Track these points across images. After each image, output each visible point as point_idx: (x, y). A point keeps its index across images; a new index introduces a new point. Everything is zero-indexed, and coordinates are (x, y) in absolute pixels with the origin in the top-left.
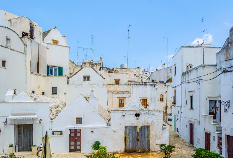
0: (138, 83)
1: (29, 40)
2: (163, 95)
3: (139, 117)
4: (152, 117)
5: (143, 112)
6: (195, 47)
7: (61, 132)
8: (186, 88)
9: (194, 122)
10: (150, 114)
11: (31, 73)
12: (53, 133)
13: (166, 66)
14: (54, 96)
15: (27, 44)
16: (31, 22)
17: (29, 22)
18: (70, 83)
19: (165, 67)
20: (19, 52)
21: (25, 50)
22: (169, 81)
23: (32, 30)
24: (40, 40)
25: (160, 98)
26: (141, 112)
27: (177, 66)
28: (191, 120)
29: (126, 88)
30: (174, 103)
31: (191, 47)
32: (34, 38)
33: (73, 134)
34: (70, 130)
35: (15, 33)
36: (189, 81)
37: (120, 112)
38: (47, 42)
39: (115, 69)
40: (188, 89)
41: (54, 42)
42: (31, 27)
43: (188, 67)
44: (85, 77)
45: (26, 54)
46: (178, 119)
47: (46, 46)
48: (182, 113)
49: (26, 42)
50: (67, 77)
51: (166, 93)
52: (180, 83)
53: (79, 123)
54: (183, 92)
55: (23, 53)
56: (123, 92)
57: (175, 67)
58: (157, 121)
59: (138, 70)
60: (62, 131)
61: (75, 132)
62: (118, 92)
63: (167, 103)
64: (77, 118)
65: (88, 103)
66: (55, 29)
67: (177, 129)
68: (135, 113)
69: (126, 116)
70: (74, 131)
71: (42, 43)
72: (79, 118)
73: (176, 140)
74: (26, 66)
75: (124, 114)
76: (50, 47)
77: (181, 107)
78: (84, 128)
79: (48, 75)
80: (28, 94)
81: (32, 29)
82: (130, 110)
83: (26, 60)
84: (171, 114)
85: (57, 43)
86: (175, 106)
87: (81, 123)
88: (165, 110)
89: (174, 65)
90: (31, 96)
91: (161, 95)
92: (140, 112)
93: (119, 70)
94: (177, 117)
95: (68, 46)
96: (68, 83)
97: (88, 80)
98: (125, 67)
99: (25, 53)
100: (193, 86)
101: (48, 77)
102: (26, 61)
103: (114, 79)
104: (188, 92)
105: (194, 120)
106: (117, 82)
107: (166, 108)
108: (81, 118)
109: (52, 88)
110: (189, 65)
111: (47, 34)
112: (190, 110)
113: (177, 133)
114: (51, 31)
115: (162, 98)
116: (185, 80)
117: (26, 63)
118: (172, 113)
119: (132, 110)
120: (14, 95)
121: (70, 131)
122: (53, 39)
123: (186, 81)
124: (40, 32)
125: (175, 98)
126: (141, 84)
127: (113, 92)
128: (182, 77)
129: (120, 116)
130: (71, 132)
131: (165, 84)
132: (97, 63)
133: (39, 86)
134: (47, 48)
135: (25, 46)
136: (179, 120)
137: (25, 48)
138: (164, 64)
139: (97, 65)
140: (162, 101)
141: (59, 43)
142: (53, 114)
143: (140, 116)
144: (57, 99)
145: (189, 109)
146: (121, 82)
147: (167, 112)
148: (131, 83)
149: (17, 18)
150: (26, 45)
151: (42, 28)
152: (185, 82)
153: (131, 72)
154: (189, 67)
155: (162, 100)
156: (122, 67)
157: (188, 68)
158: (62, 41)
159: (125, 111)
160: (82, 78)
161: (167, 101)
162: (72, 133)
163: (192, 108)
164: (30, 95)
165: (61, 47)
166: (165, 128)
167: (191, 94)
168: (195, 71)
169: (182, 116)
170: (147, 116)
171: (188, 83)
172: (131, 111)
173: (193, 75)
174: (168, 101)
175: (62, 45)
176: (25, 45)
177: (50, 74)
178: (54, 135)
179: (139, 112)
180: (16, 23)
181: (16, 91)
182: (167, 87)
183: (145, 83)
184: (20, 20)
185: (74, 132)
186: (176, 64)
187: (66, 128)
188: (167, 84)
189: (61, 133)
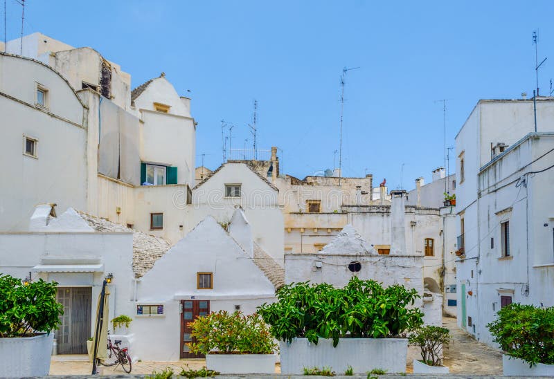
0: (366, 210)
1: (94, 98)
2: (432, 240)
3: (359, 272)
4: (394, 272)
5: (368, 259)
6: (515, 102)
7: (158, 306)
8: (489, 206)
9: (513, 292)
10: (388, 265)
11: (99, 176)
12: (140, 310)
13: (443, 174)
14: (156, 232)
15: (91, 106)
16: (104, 60)
17: (99, 61)
18: (194, 201)
19: (439, 176)
20: (69, 122)
21: (86, 120)
22: (449, 204)
23: (107, 79)
24: (125, 104)
25: (426, 248)
26: (365, 258)
27: (465, 157)
28: (505, 287)
29: (336, 221)
30: (461, 252)
31: (503, 100)
32: (111, 97)
33: (191, 313)
34: (183, 302)
35: (61, 76)
36: (498, 187)
37: (308, 258)
38: (141, 108)
39: (309, 180)
40: (496, 208)
41: (158, 109)
42: (104, 73)
43: (493, 149)
44: (229, 188)
45: (87, 129)
46: (470, 293)
47: (139, 115)
48: (480, 272)
49: (88, 102)
50: (186, 188)
51: (442, 235)
52: (476, 197)
53: (206, 287)
54: (484, 218)
55: (80, 126)
56: (329, 231)
57: (462, 161)
58: (408, 282)
59: (368, 180)
60: (162, 306)
61: (194, 310)
62: (316, 231)
63: (443, 260)
64: (200, 275)
65: (227, 237)
66: (162, 79)
67: (470, 319)
68: (348, 261)
69: (325, 268)
70: (191, 307)
71: (129, 109)
72: (206, 274)
73: (465, 344)
74: (86, 157)
75: (319, 264)
76: (149, 118)
77: (478, 258)
78: (215, 299)
79: (141, 185)
80: (85, 216)
81: (105, 77)
82: (337, 253)
83: (87, 142)
84: (454, 289)
85: (166, 111)
86: (462, 261)
87: (211, 287)
88: (439, 278)
89: (460, 156)
90: (89, 221)
91: (428, 240)
92: (362, 258)
93: (319, 181)
94: (468, 289)
95: (190, 116)
96: (189, 202)
97: (237, 194)
98: (337, 174)
99: (85, 126)
100: (507, 197)
101: (141, 189)
102: (86, 145)
103: (307, 201)
104: (496, 214)
105: (512, 287)
106: (314, 208)
107: (442, 273)
108: (211, 274)
109: (152, 215)
110: (499, 144)
111: (143, 91)
112: (501, 262)
113: (470, 330)
114: (151, 84)
115: (432, 248)
116: (486, 186)
117: (86, 149)
118: (456, 285)
119: (341, 253)
120: (51, 217)
121: (183, 306)
122: (155, 101)
123: (489, 188)
124: (124, 83)
125: (461, 239)
126: (375, 211)
127: (302, 230)
128: (479, 180)
129: (310, 270)
130: (184, 309)
131: (438, 213)
132: (263, 161)
133: (119, 209)
134: (142, 122)
135: (86, 111)
136: (474, 293)
137: (85, 116)
138: (438, 170)
139: (263, 165)
140: (432, 254)
141: (171, 111)
142: (145, 268)
143: (362, 270)
144: (161, 240)
145: (500, 259)
146: (323, 208)
147: (445, 284)
148: (349, 209)
149: (71, 51)
150: (88, 109)
151: (130, 76)
152: (487, 191)
153: (350, 185)
154: (498, 150)
155: (429, 251)
156: (328, 175)
157: (494, 153)
158: (178, 107)
159: (323, 255)
160: (223, 190)
161: (443, 256)
162: (188, 310)
163: (507, 255)
164: (87, 218)
165: (174, 120)
166: (430, 302)
167: (504, 218)
168: (512, 155)
169: (482, 281)
170: (382, 270)
171: (495, 191)
172: (339, 255)
173: (508, 168)
174: (445, 256)
175: (176, 114)
176: (84, 107)
177: (146, 183)
178: (142, 313)
179: (358, 260)
180: (69, 61)
181: (55, 207)
182: (444, 218)
183: (385, 209)
184: (79, 55)
185: (192, 309)
186: (463, 152)
187: (172, 297)
188: (443, 211)
189: (160, 309)
